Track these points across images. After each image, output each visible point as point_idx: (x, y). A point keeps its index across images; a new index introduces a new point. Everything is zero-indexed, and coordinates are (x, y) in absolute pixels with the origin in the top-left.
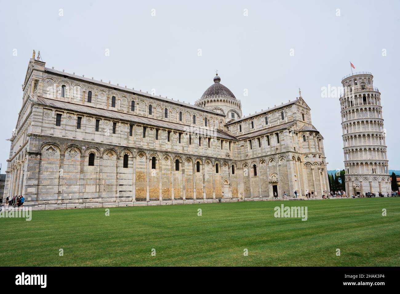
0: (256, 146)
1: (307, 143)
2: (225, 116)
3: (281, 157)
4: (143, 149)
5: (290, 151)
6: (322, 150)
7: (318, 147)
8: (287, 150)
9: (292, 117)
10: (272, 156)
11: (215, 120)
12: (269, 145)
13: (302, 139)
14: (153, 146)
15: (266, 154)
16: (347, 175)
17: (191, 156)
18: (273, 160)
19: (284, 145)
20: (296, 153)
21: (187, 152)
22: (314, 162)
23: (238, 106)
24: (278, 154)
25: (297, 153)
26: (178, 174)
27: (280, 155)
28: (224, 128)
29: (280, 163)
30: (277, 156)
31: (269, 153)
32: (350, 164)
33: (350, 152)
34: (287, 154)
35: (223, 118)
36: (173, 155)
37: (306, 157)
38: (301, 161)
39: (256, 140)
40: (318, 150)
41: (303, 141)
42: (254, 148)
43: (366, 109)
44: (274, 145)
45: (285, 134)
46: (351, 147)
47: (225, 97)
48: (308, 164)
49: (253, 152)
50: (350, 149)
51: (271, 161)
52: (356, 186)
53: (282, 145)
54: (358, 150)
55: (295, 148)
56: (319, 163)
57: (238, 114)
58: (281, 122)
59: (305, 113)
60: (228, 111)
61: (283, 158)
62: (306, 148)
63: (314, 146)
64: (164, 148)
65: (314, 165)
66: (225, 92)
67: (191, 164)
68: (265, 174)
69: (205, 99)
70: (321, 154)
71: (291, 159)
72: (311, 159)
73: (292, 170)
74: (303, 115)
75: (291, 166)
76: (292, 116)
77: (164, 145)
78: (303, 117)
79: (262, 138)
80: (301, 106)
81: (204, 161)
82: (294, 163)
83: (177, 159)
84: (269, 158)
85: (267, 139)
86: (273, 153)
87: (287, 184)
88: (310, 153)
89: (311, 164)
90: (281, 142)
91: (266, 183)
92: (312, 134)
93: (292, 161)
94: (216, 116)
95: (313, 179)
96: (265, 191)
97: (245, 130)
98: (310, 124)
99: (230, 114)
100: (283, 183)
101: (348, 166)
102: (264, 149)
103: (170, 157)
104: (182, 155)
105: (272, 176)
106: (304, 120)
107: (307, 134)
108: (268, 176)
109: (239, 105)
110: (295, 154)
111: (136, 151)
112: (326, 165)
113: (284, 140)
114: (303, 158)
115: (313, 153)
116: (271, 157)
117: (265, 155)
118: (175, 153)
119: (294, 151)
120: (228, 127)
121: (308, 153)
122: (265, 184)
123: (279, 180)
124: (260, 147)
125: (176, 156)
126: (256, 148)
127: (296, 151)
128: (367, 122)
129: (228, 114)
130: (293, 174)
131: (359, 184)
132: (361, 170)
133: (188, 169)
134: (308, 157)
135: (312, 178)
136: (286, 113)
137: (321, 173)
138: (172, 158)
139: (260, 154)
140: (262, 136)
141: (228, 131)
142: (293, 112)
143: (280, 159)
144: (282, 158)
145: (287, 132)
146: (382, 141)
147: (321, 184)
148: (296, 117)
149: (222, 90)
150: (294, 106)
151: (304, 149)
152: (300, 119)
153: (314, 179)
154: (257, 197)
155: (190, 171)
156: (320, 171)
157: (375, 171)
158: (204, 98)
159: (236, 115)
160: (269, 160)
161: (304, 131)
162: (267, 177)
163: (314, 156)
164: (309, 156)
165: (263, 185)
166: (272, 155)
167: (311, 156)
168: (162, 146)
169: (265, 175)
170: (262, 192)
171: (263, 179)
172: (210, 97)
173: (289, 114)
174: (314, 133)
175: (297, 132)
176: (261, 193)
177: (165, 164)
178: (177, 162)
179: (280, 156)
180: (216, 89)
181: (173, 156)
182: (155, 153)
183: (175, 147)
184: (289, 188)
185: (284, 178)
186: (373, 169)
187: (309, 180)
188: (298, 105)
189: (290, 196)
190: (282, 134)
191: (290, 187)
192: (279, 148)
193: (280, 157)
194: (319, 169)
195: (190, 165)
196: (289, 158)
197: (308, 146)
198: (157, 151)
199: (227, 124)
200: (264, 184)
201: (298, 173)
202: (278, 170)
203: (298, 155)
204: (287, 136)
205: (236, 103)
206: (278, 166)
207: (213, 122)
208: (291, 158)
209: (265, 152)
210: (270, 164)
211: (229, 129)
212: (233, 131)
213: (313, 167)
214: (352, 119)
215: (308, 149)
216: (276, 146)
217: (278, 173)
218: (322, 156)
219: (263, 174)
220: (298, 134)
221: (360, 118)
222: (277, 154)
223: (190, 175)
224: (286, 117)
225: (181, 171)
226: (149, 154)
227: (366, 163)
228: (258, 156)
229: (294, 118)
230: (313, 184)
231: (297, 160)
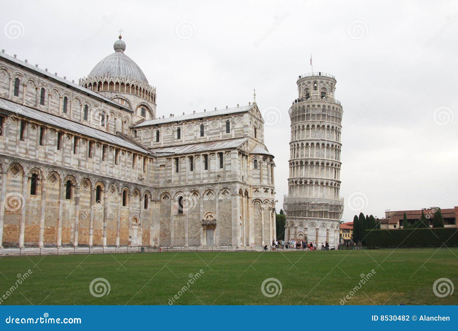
0: (185, 168)
1: (259, 171)
2: (132, 112)
3: (224, 188)
4: (20, 159)
5: (237, 181)
7: (271, 178)
8: (233, 179)
9: (242, 131)
10: (210, 186)
11: (117, 117)
12: (206, 168)
13: (252, 166)
14: (35, 156)
15: (202, 182)
17: (91, 177)
18: (211, 193)
19: (231, 171)
21: (83, 169)
22: (266, 199)
23: (152, 97)
24: (220, 183)
25: (244, 184)
26: (69, 204)
27: (222, 185)
28: (129, 132)
29: (221, 197)
30: (218, 187)
31: (205, 181)
34: (233, 185)
35: (129, 115)
36: (65, 172)
37: (255, 192)
38: (249, 196)
39: (187, 159)
40: (270, 182)
41: (253, 168)
42: (182, 170)
44: (215, 169)
45: (233, 156)
48: (257, 201)
49: (180, 177)
51: (207, 193)
53: (227, 171)
55: (243, 176)
56: (271, 201)
57: (151, 111)
58: (225, 137)
59: (257, 126)
60: (137, 104)
61: (227, 190)
62: (257, 178)
63: (267, 177)
64: (50, 159)
65: (265, 203)
67: (88, 189)
68: (197, 212)
71: (238, 193)
72: (262, 195)
73: (238, 209)
74: (255, 129)
75: (237, 203)
76: (242, 129)
77: (51, 155)
78: (255, 132)
79: (197, 157)
80: (255, 117)
81: (107, 186)
82: (240, 199)
83: (69, 179)
84: (206, 188)
85: (204, 159)
86: (212, 181)
87: (229, 228)
88: (261, 186)
89: (261, 202)
90: (226, 166)
91: (197, 226)
92: (266, 159)
93: (238, 195)
94: (119, 111)
95: (261, 223)
96: (194, 238)
98: (262, 143)
99: (140, 110)
100: (223, 226)
102: (198, 174)
103: (59, 175)
104: (77, 174)
105: (206, 216)
106: (255, 137)
107: (260, 158)
108: (201, 214)
109: (153, 95)
111: (8, 162)
113: (230, 164)
114: (252, 193)
115: (265, 186)
116: (208, 188)
117: (199, 183)
118: (67, 170)
119: (241, 181)
120: (136, 131)
121: (259, 186)
122: (195, 227)
123: (217, 221)
124: (192, 170)
125: (68, 175)
126: (185, 172)
127: (244, 181)
129: (136, 109)
130: (238, 215)
131: (304, 231)
133: (85, 197)
134: (258, 191)
135: (260, 221)
136: (233, 123)
137: (272, 215)
138: (62, 177)
139: (192, 181)
140: (197, 154)
141: (136, 137)
142: (244, 125)
143: (221, 192)
144: (225, 191)
145: (236, 153)
147: (271, 230)
148: (247, 132)
150: (246, 115)
151: (254, 180)
152: (251, 134)
153: (263, 223)
155: (86, 200)
156: (271, 212)
159: (147, 112)
160: (205, 192)
161: (256, 154)
162: (199, 216)
163: (266, 191)
164: (260, 190)
165: (191, 228)
166: (211, 184)
167: (262, 190)
168: (49, 157)
169: (195, 213)
170: (189, 238)
171: (192, 219)
173: (238, 126)
174: (269, 159)
175: (247, 155)
176: (187, 239)
177: (51, 186)
178: (69, 185)
181: (64, 175)
182: (37, 167)
183: (67, 160)
184: (231, 235)
185: (225, 219)
187: (256, 224)
188: (252, 115)
189: (231, 245)
190: (229, 155)
191: (233, 233)
192: (222, 175)
193: (221, 188)
194: (270, 209)
195: (87, 191)
196: (235, 191)
197: (258, 176)
198: (41, 164)
199: (134, 125)
200: (193, 227)
201: (244, 214)
202: (218, 208)
203: (246, 187)
204: (235, 159)
205: (149, 93)
206: (217, 201)
207: (114, 120)
208: (237, 191)
209: (200, 179)
210: (206, 198)
211: (138, 135)
213: (263, 206)
215: (259, 180)
216: (217, 171)
217: (217, 212)
219: (193, 212)
220: (248, 157)
222: (218, 183)
223: (86, 207)
224: (233, 130)
225: (73, 201)
226: (28, 168)
228: (188, 185)
229: (245, 132)
230: (261, 230)
231: (244, 195)
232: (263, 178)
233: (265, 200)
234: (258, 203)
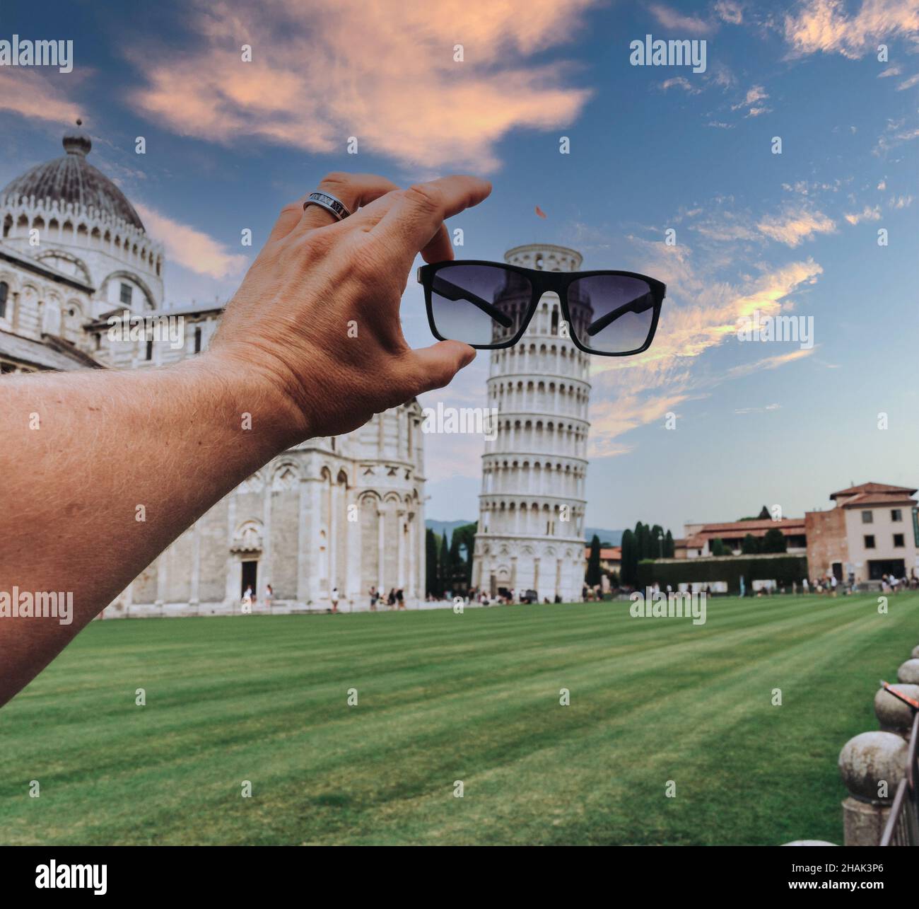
1: (375, 427)
2: (89, 291)
3: (285, 465)
5: (315, 450)
6: (419, 455)
7: (405, 444)
11: (47, 300)
16: (481, 537)
20: (334, 455)
22: (391, 490)
23: (151, 262)
25: (338, 456)
28: (82, 336)
29: (278, 485)
32: (494, 504)
33: (497, 469)
34: (305, 458)
35: (82, 297)
37: (366, 473)
38: (350, 483)
40: (405, 453)
43: (554, 348)
46: (503, 454)
47: (100, 217)
48: (369, 494)
50: (501, 459)
52: (501, 572)
54: (520, 465)
56: (403, 495)
57: (147, 293)
60: (106, 273)
61: (292, 468)
62: (369, 444)
63: (394, 441)
65: (387, 501)
66: (105, 201)
68: (221, 521)
69: (10, 207)
70: (413, 467)
71: (317, 474)
72: (380, 481)
73: (316, 513)
75: (315, 499)
82: (323, 491)
87: (293, 557)
88: (380, 462)
89: (377, 498)
91: (220, 553)
93: (319, 481)
94: (53, 285)
95: (377, 545)
96: (213, 581)
97: (168, 357)
99: (115, 289)
100: (279, 553)
101: (487, 510)
105: (242, 530)
108: (231, 527)
109: (155, 258)
110: (332, 459)
112: (424, 504)
114: (357, 477)
115: (388, 462)
119: (329, 449)
120: (98, 337)
121: (374, 461)
122: (215, 556)
123: (266, 542)
127: (336, 449)
128: (552, 385)
129: (104, 285)
130: (317, 526)
131: (509, 563)
132: (519, 525)
134: (373, 473)
135: (376, 542)
137: (405, 526)
141: (99, 348)
143: (279, 472)
144: (287, 470)
146: (581, 444)
147: (401, 562)
149: (95, 187)
153: (381, 546)
154: (179, 601)
156: (403, 520)
157: (553, 530)
158: (6, 203)
159: (137, 295)
162: (225, 530)
163: (392, 473)
164: (376, 469)
165: (207, 559)
167: (381, 470)
169: (219, 523)
170: (200, 582)
171: (211, 538)
172: (36, 205)
176: (195, 585)
179: (282, 460)
180: (66, 176)
184: (296, 574)
185: (285, 539)
186: (548, 524)
187: (366, 549)
189: (295, 598)
191: (301, 569)
194: (400, 514)
196: (310, 471)
197: (375, 439)
199: (95, 321)
200: (212, 556)
201: (334, 524)
202: (269, 511)
203: (343, 464)
205: (143, 251)
206: (268, 495)
207: (35, 305)
208: (316, 471)
211: (103, 343)
212: (117, 353)
213: (382, 507)
214: (516, 371)
215: (375, 448)
217: (267, 520)
218: (415, 473)
221: (536, 372)
227: (535, 506)
230: (375, 561)
231: (334, 479)
232: (386, 444)
233: (389, 493)
234: (372, 500)
